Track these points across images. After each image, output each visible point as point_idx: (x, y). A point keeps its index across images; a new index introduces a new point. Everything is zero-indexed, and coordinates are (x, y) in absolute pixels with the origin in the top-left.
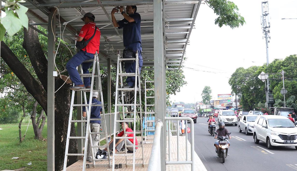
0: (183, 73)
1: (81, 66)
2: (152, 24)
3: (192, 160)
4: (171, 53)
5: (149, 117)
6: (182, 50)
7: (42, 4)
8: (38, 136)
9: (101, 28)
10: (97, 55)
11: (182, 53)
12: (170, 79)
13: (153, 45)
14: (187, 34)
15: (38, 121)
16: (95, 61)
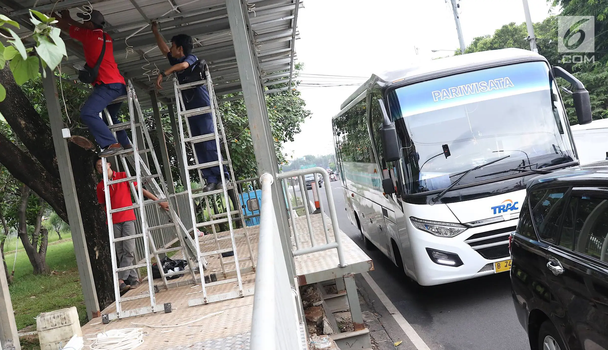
0: (299, 95)
1: (106, 110)
2: (225, 12)
3: (336, 241)
4: (269, 61)
5: (249, 193)
6: (288, 51)
7: (19, 11)
8: (39, 269)
9: (132, 35)
10: (132, 85)
11: (290, 56)
12: (276, 111)
13: (234, 51)
14: (291, 20)
15: (33, 238)
16: (130, 98)
